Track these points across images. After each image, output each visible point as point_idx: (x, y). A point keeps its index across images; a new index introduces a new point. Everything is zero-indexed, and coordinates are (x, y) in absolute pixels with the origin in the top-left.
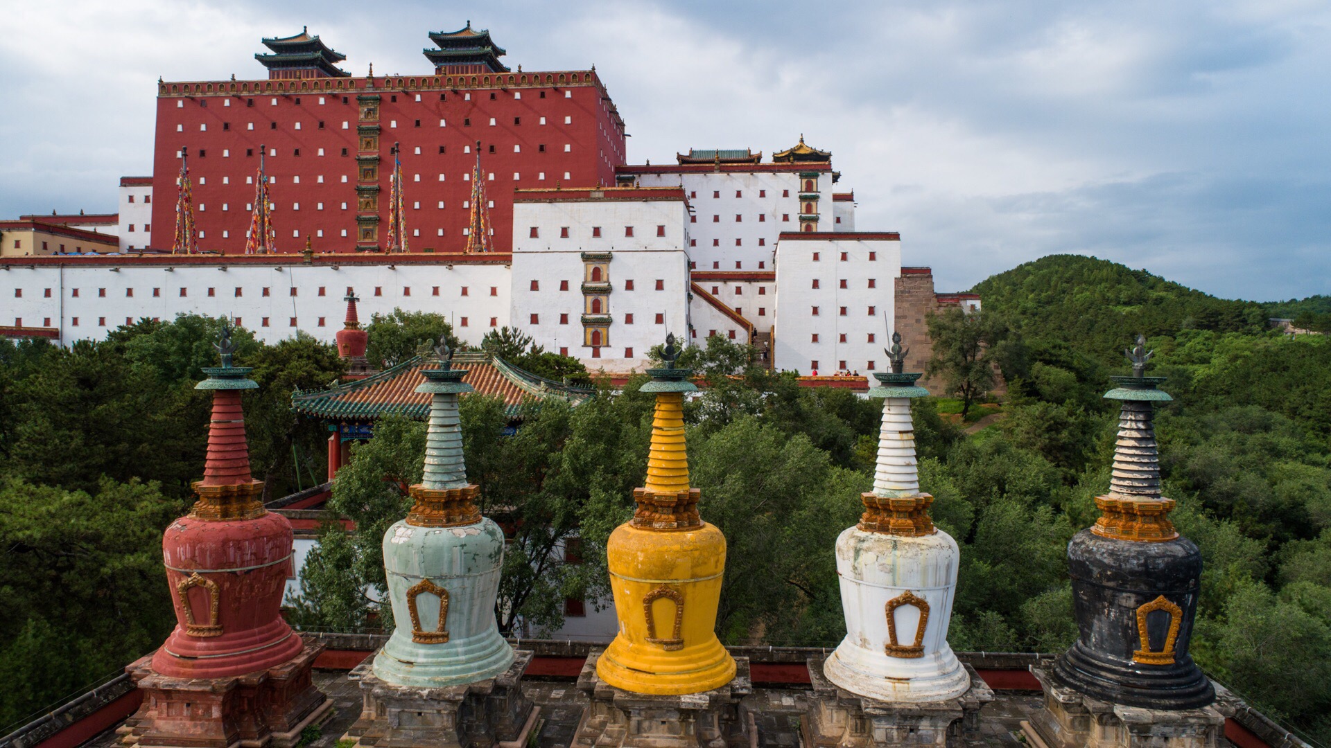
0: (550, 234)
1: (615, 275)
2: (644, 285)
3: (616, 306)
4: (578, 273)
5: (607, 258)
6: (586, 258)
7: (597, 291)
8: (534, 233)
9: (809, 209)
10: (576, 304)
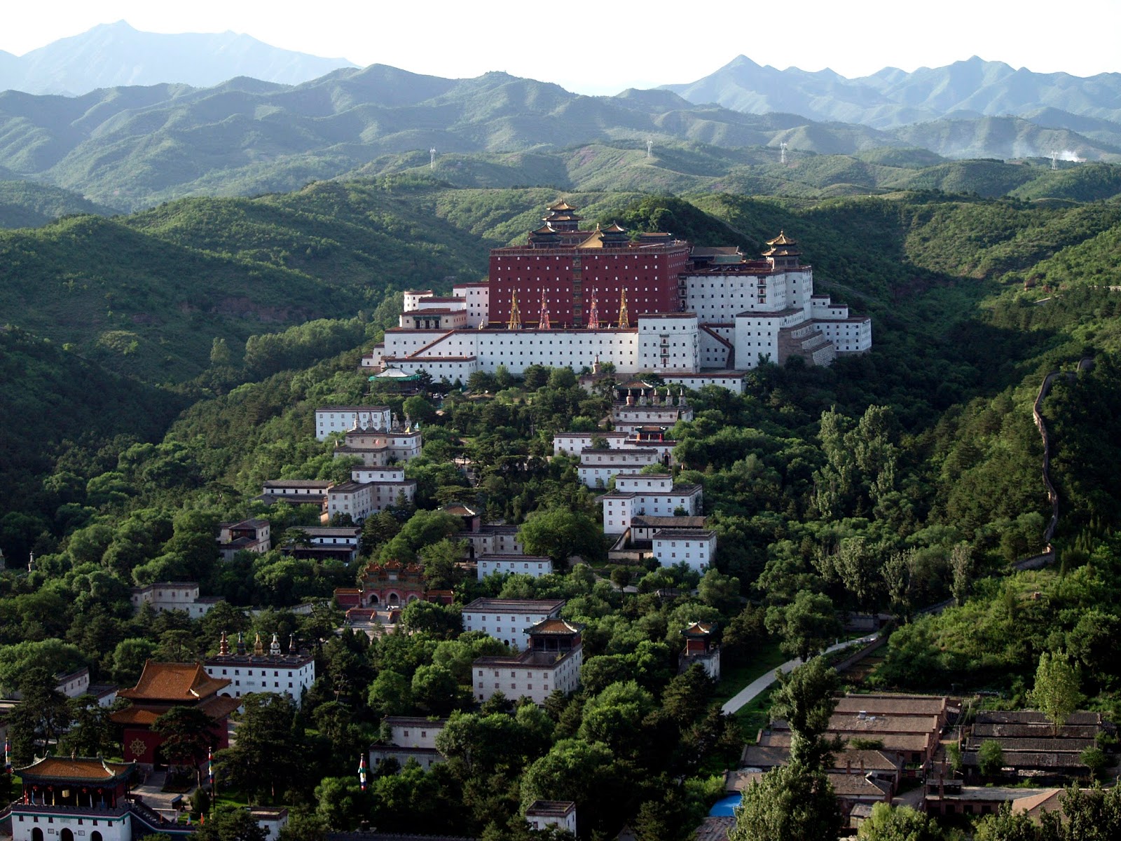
0: (650, 329)
1: (670, 341)
2: (679, 345)
3: (671, 351)
4: (659, 341)
5: (667, 336)
6: (661, 336)
7: (664, 347)
8: (645, 328)
9: (762, 292)
10: (659, 351)
